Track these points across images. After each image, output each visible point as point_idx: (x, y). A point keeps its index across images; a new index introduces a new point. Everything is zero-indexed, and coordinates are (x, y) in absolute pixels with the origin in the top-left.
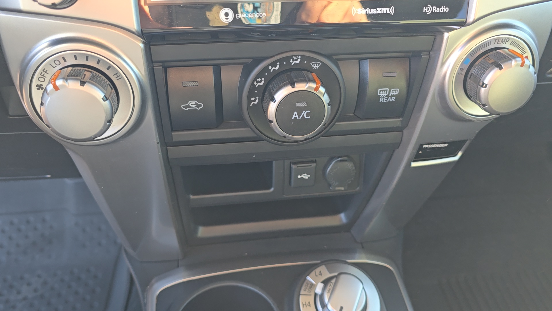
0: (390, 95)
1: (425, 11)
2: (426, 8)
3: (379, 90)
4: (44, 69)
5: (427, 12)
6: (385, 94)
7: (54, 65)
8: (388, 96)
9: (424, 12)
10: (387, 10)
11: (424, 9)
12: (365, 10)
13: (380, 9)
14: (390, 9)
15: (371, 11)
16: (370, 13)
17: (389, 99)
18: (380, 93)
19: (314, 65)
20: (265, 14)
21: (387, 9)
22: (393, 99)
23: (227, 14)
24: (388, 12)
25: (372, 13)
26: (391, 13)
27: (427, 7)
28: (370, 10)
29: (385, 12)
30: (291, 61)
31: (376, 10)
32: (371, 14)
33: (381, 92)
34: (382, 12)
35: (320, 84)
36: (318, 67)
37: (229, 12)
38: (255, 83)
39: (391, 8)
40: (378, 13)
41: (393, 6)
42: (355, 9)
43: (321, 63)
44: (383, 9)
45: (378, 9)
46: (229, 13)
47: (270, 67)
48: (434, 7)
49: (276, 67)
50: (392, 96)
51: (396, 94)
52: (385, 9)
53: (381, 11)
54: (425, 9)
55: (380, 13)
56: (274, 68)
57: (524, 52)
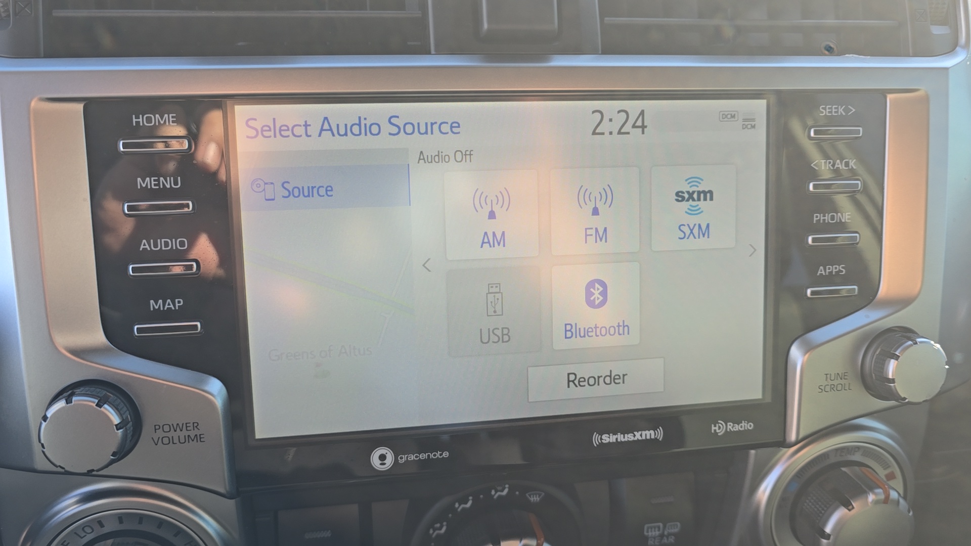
0: (666, 533)
1: (715, 430)
2: (715, 426)
3: (646, 526)
4: (65, 541)
5: (718, 431)
6: (657, 533)
7: (83, 534)
8: (662, 536)
9: (713, 431)
10: (650, 434)
11: (713, 428)
12: (614, 436)
13: (640, 433)
14: (656, 431)
15: (624, 438)
16: (623, 440)
17: (665, 540)
18: (648, 532)
19: (532, 496)
20: (448, 454)
21: (652, 432)
22: (672, 539)
23: (382, 457)
24: (653, 437)
25: (626, 439)
26: (658, 438)
27: (717, 425)
28: (622, 435)
29: (648, 437)
30: (493, 492)
31: (633, 435)
32: (625, 441)
33: (650, 530)
34: (644, 438)
35: (542, 539)
36: (538, 499)
37: (386, 453)
38: (431, 531)
39: (658, 430)
40: (636, 439)
41: (660, 428)
42: (598, 435)
43: (543, 494)
44: (644, 433)
45: (636, 433)
46: (386, 455)
47: (457, 505)
48: (729, 424)
49: (466, 503)
50: (670, 534)
51: (676, 530)
52: (648, 432)
53: (641, 435)
54: (715, 428)
55: (640, 438)
56: (463, 506)
57: (886, 466)
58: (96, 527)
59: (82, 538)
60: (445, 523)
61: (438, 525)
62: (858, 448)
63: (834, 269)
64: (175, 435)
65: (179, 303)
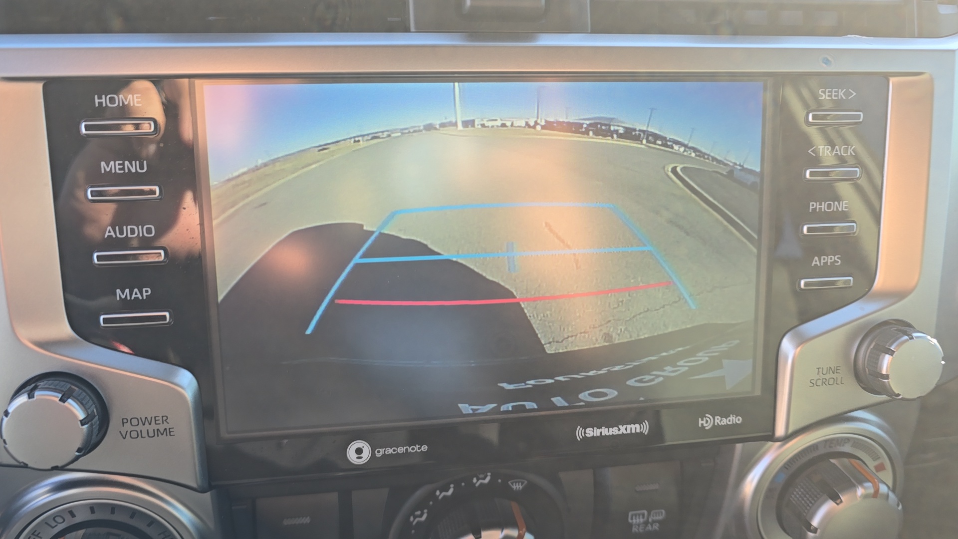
0: (650, 520)
1: (702, 424)
2: (702, 420)
3: (630, 514)
4: (35, 531)
5: (705, 425)
6: (642, 520)
7: (54, 524)
8: (646, 523)
9: (700, 425)
10: (636, 428)
11: (700, 422)
12: (598, 430)
13: (625, 426)
14: (641, 425)
15: (609, 431)
16: (607, 434)
17: (649, 528)
18: (632, 519)
19: (514, 484)
20: (427, 447)
21: (637, 426)
22: (656, 527)
23: (359, 451)
24: (638, 431)
25: (610, 433)
26: (644, 432)
27: (704, 419)
28: (607, 429)
29: (633, 431)
30: (475, 480)
31: (617, 428)
32: (610, 436)
33: (634, 517)
34: (629, 432)
35: (524, 529)
36: (521, 487)
37: (363, 447)
38: (412, 519)
39: (644, 423)
40: (620, 433)
41: (646, 421)
42: (581, 428)
43: (526, 482)
44: (629, 427)
45: (620, 427)
46: (363, 449)
47: (438, 493)
48: (716, 417)
49: (447, 491)
50: (654, 522)
51: (660, 518)
52: (633, 426)
53: (626, 429)
54: (702, 422)
55: (625, 432)
56: (444, 494)
57: (876, 457)
58: (68, 517)
59: (53, 527)
60: (426, 511)
61: (418, 513)
62: (848, 439)
63: (829, 259)
64: (144, 429)
65: (147, 292)
